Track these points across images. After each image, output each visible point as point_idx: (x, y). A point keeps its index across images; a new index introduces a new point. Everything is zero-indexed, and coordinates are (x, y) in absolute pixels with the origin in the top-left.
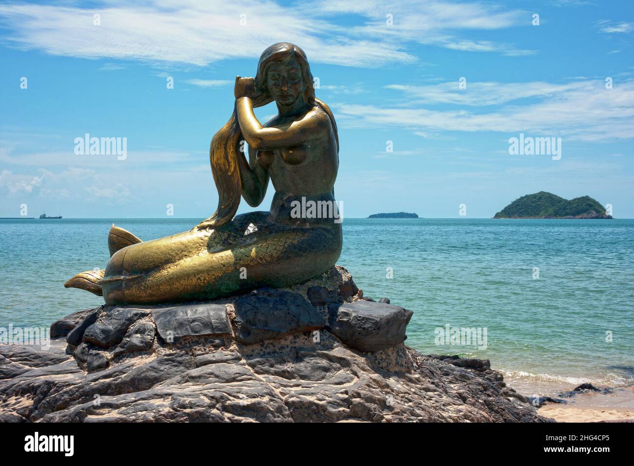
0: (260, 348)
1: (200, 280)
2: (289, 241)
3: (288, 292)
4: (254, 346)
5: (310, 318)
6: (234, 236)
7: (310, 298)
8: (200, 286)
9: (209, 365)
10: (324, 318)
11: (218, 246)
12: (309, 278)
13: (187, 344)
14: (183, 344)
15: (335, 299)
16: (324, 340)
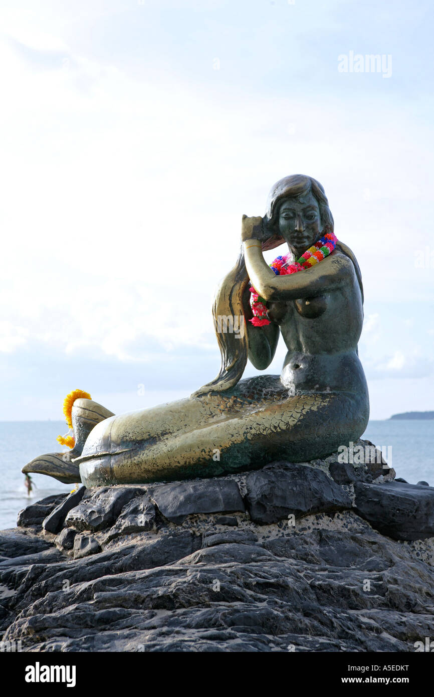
0: (278, 528)
1: (205, 453)
2: (307, 408)
3: (308, 467)
4: (270, 526)
5: (334, 496)
6: (241, 403)
7: (332, 475)
8: (204, 459)
9: (222, 545)
10: (351, 498)
11: (223, 414)
12: (330, 451)
13: (193, 523)
14: (189, 523)
15: (362, 478)
16: (352, 524)
